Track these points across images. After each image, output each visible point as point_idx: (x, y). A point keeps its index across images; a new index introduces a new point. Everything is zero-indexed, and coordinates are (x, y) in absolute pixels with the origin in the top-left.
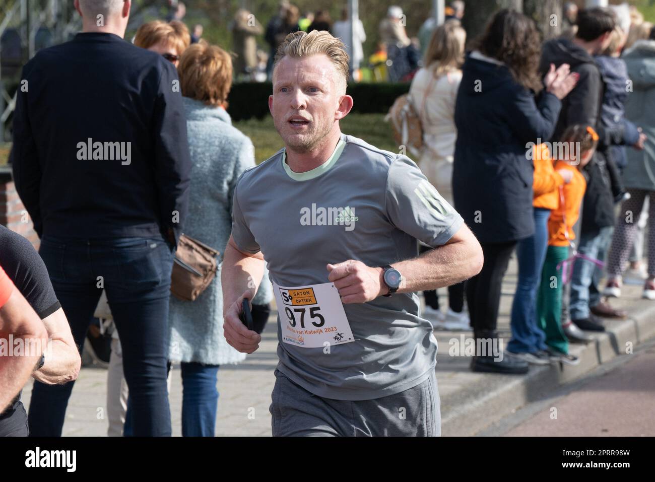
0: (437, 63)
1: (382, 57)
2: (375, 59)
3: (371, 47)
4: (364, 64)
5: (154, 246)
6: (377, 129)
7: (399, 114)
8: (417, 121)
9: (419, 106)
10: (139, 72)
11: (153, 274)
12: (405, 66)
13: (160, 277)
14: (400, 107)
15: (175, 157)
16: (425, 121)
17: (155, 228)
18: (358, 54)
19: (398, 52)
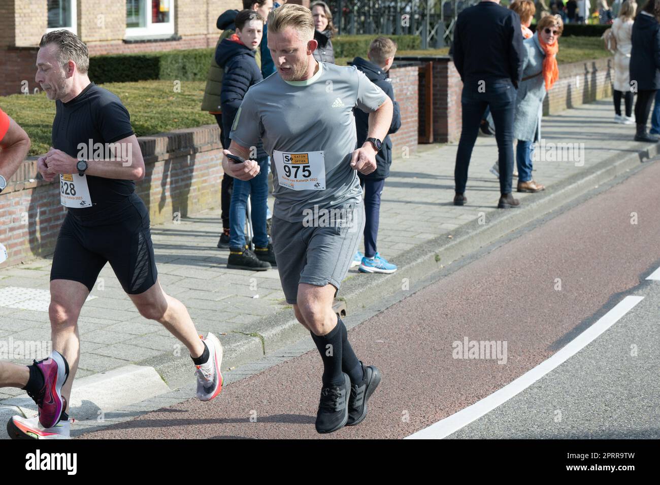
0: (624, 16)
1: (597, 14)
2: (594, 15)
3: (592, 11)
4: (590, 17)
5: (509, 87)
6: (596, 43)
7: (607, 36)
8: (614, 40)
10: (504, 18)
11: (508, 99)
12: (606, 18)
13: (511, 100)
14: (607, 34)
16: (617, 39)
17: (509, 80)
18: (588, 13)
19: (604, 13)
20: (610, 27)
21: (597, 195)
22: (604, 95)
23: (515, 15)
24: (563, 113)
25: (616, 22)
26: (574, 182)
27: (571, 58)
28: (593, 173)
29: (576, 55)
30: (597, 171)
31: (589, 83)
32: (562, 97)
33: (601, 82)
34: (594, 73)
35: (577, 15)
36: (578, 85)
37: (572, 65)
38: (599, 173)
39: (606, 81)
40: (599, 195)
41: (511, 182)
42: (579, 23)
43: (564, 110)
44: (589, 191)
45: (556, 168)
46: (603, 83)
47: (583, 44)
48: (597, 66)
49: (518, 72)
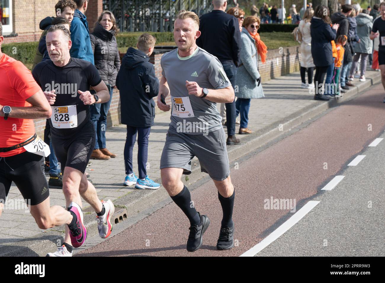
0: (306, 19)
1: (290, 17)
2: (288, 18)
3: (287, 15)
4: (286, 19)
5: (232, 66)
6: (289, 36)
7: (295, 32)
8: (300, 34)
9: (301, 30)
10: (228, 20)
11: (232, 74)
12: (296, 20)
13: (233, 74)
14: (296, 30)
15: (237, 43)
16: (302, 34)
17: (232, 61)
18: (284, 17)
19: (294, 16)
20: (297, 26)
21: (290, 135)
22: (295, 70)
23: (235, 19)
24: (268, 82)
25: (301, 22)
26: (275, 127)
27: (273, 46)
28: (288, 121)
29: (276, 44)
30: (290, 119)
31: (285, 62)
32: (267, 72)
33: (292, 62)
34: (288, 56)
35: (278, 18)
36: (278, 64)
37: (274, 51)
38: (291, 121)
39: (295, 61)
40: (292, 135)
41: (235, 128)
42: (279, 23)
43: (269, 80)
44: (285, 133)
45: (264, 118)
46: (294, 62)
47: (281, 37)
48: (290, 51)
49: (238, 56)
